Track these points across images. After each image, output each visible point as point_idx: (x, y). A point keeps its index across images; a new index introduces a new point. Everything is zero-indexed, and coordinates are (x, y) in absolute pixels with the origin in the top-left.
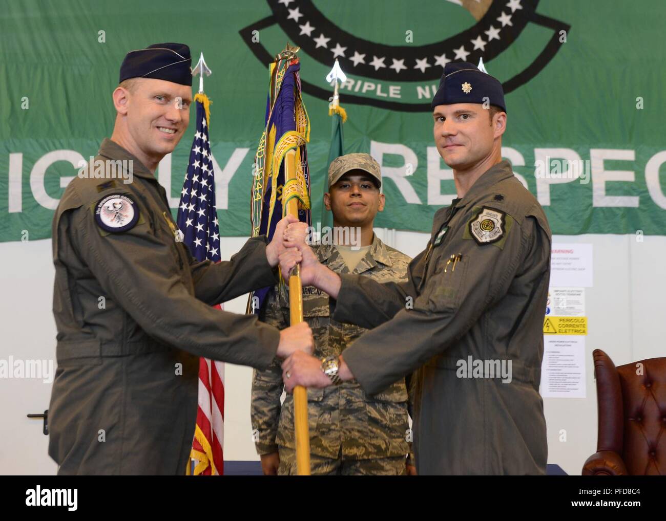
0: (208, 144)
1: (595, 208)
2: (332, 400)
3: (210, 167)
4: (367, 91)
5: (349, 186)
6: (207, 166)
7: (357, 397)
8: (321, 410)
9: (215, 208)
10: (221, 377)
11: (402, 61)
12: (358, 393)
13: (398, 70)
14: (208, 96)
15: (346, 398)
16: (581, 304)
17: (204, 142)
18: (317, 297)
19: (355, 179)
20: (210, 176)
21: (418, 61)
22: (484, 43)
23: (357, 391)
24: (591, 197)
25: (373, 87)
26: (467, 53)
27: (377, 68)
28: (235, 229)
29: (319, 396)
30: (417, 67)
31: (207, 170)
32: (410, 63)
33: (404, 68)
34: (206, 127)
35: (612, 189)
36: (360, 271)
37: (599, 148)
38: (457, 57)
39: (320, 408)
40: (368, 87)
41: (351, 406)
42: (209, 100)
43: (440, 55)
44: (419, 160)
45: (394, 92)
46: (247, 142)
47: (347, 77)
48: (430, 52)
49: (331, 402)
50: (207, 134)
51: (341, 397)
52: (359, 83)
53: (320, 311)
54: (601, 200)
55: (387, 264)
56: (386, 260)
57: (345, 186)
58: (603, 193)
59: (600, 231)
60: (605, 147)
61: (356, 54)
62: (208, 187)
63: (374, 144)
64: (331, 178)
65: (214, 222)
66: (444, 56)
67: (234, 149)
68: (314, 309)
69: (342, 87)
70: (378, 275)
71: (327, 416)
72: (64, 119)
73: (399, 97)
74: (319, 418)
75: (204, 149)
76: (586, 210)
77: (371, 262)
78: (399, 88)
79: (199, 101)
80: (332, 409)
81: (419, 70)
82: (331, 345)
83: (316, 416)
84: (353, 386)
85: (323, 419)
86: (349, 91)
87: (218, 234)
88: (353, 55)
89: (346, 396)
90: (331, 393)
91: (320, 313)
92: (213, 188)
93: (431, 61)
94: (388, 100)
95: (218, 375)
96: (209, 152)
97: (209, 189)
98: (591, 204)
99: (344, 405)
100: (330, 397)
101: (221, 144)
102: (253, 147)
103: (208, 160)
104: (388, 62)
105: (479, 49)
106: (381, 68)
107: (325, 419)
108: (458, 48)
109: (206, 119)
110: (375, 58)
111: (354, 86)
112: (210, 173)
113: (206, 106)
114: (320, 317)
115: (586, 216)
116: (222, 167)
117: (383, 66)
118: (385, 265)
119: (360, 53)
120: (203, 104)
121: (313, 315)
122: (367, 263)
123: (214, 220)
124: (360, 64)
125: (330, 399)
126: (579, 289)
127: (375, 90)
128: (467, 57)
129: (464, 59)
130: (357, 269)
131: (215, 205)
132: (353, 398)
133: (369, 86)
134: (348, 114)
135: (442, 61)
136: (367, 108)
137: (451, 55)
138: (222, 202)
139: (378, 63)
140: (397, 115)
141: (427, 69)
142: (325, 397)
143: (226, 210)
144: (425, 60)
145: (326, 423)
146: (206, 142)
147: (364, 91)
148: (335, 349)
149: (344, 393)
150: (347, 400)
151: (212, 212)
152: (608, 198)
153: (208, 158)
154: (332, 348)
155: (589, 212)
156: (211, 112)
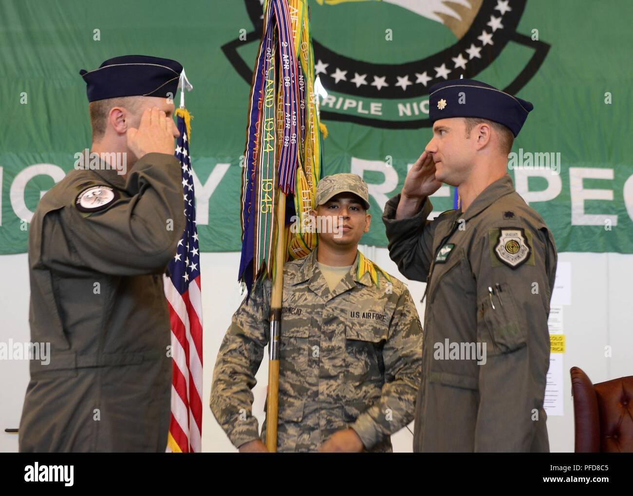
0: (189, 159)
1: (574, 226)
2: (311, 420)
3: (190, 181)
4: (349, 108)
5: (338, 207)
6: (187, 180)
7: (337, 417)
8: (300, 430)
9: (195, 223)
10: (199, 393)
11: (383, 79)
12: (337, 413)
13: (379, 88)
14: (189, 111)
15: (326, 418)
16: (559, 322)
17: (185, 157)
18: (297, 317)
19: (345, 201)
20: (191, 190)
21: (399, 79)
22: (465, 61)
23: (337, 411)
24: (570, 215)
25: (354, 104)
26: (448, 71)
27: (358, 85)
28: (215, 245)
29: (298, 416)
30: (398, 84)
31: (187, 185)
32: (391, 80)
33: (385, 85)
34: (187, 142)
35: (591, 207)
36: (338, 292)
37: (578, 166)
38: (438, 75)
39: (299, 429)
40: (349, 104)
41: (332, 425)
42: (190, 115)
43: (421, 73)
44: (400, 177)
45: (375, 108)
46: (228, 158)
47: (328, 94)
48: (411, 69)
49: (310, 422)
50: (187, 149)
51: (321, 417)
52: (341, 100)
53: (298, 332)
54: (580, 218)
55: (367, 284)
56: (366, 280)
57: (334, 207)
58: (582, 211)
59: (579, 250)
60: (585, 166)
61: (338, 71)
62: (188, 202)
63: (355, 161)
64: (320, 197)
65: (193, 236)
66: (425, 74)
67: (215, 164)
68: (293, 330)
69: (324, 104)
70: (357, 296)
71: (306, 436)
72: (45, 133)
73: (380, 114)
74: (298, 438)
75: (184, 164)
76: (565, 228)
77: (350, 283)
78: (380, 105)
79: (180, 115)
80: (312, 429)
81: (400, 87)
82: (310, 366)
83: (295, 436)
84: (333, 406)
85: (302, 439)
86: (330, 108)
87: (197, 250)
88: (334, 72)
89: (326, 416)
90: (311, 413)
91: (298, 334)
92: (193, 203)
93: (413, 78)
94: (369, 117)
95: (196, 390)
96: (189, 167)
97: (189, 204)
98: (570, 223)
99: (325, 425)
100: (310, 417)
101: (203, 160)
102: (234, 163)
103: (188, 174)
104: (370, 79)
105: (460, 68)
106: (362, 85)
107: (304, 440)
108: (439, 66)
109: (186, 134)
110: (357, 75)
111: (335, 104)
112: (190, 188)
113: (187, 121)
114: (298, 337)
115: (565, 235)
116: (203, 182)
117: (365, 83)
118: (365, 286)
119: (342, 70)
120: (184, 118)
121: (291, 335)
122: (346, 285)
123: (194, 235)
124: (341, 81)
125: (310, 419)
126: (557, 307)
127: (357, 107)
128: (448, 75)
129: (445, 77)
130: (336, 290)
131: (195, 220)
132: (333, 418)
133: (351, 103)
134: (328, 131)
135: (423, 79)
136: (348, 125)
137: (431, 73)
138: (202, 218)
139: (359, 80)
140: (378, 131)
141: (408, 86)
142: (305, 417)
143: (206, 226)
144: (406, 78)
145: (306, 443)
146: (187, 157)
147: (345, 107)
148: (314, 369)
149: (324, 414)
150: (327, 420)
151: (191, 227)
152: (587, 216)
153: (189, 172)
154: (311, 369)
155: (568, 229)
156: (191, 127)
